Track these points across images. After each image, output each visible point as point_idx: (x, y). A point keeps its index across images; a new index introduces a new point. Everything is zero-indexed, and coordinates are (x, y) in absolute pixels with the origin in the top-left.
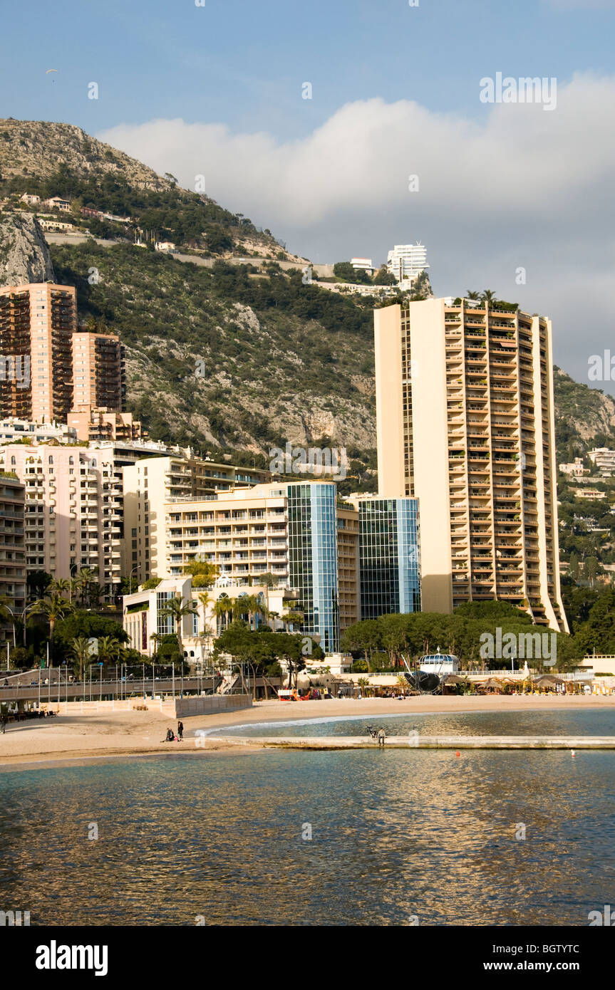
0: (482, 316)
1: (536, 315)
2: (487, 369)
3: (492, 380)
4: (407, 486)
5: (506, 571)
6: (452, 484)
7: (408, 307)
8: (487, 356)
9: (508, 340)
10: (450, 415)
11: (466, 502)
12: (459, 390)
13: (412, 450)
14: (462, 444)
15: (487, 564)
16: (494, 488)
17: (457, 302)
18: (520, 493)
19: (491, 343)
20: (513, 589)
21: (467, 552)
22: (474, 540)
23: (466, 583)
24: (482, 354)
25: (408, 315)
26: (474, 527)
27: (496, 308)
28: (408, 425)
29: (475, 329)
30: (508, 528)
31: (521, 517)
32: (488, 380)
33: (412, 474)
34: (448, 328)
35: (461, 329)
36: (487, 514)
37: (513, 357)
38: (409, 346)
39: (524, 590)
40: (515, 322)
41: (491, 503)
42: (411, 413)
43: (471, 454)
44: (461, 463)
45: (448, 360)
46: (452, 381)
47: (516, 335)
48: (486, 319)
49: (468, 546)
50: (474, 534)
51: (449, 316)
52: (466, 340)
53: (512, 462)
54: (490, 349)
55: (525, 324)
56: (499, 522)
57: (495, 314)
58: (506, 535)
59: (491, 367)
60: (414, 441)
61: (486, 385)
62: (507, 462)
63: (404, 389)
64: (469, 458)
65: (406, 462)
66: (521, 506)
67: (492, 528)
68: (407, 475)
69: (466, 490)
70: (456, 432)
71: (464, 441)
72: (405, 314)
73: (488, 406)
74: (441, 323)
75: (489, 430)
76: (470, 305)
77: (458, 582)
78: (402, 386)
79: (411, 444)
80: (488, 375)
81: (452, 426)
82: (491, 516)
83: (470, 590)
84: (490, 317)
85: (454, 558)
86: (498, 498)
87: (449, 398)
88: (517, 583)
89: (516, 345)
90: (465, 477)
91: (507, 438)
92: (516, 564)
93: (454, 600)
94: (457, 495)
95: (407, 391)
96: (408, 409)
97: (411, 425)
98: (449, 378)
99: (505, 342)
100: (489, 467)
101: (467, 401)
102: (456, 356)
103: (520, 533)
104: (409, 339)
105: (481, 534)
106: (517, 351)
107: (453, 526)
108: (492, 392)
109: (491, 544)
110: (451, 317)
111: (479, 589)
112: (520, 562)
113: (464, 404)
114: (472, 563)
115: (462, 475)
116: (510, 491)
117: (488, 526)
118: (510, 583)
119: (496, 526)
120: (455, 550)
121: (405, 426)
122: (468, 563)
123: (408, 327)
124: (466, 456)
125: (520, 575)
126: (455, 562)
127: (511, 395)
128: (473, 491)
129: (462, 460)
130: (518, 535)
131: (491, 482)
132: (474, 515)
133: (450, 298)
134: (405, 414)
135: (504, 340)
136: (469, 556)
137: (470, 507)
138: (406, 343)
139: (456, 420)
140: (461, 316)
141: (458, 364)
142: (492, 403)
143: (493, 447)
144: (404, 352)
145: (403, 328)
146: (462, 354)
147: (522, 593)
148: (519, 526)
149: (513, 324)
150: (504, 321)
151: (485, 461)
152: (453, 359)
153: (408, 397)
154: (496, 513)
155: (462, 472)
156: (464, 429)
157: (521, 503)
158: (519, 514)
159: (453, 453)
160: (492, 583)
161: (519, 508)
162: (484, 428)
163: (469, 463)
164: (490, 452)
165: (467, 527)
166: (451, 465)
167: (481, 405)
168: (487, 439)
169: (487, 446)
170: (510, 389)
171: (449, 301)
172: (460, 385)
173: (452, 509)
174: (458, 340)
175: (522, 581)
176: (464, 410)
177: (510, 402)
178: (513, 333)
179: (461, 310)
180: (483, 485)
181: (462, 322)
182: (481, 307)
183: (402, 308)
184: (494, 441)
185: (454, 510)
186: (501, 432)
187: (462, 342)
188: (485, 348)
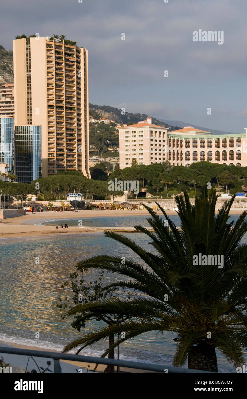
0: (62, 46)
1: (82, 47)
2: (64, 70)
3: (65, 75)
4: (28, 120)
5: (69, 158)
6: (48, 120)
7: (30, 40)
8: (63, 64)
9: (72, 58)
10: (48, 89)
11: (55, 128)
12: (52, 79)
13: (31, 104)
14: (53, 103)
15: (62, 155)
16: (66, 123)
17: (51, 39)
18: (75, 125)
19: (65, 59)
20: (72, 166)
21: (55, 149)
22: (58, 144)
23: (54, 163)
24: (62, 63)
25: (30, 43)
26: (58, 139)
27: (67, 43)
28: (29, 93)
29: (59, 52)
30: (70, 140)
31: (76, 135)
32: (64, 75)
33: (31, 115)
34: (48, 50)
35: (53, 51)
36: (62, 134)
37: (74, 65)
38: (30, 57)
39: (76, 166)
40: (75, 50)
41: (64, 129)
42: (31, 88)
43: (57, 107)
44: (52, 111)
45: (48, 65)
46: (49, 75)
47: (75, 56)
48: (63, 48)
49: (55, 147)
50: (58, 142)
51: (48, 45)
52: (55, 57)
53: (73, 112)
54: (65, 61)
55: (78, 51)
56: (67, 137)
57: (67, 46)
58: (70, 143)
59: (65, 69)
60: (32, 100)
61: (63, 77)
62: (71, 111)
63: (28, 77)
64: (56, 109)
65: (28, 110)
66: (76, 131)
67: (65, 140)
68: (28, 115)
69: (55, 123)
70: (51, 97)
71: (54, 101)
72: (28, 42)
73: (64, 86)
74: (44, 48)
75: (64, 97)
76: (56, 41)
77: (50, 163)
78: (26, 75)
79: (31, 102)
80: (64, 73)
81: (49, 95)
82: (64, 134)
83: (56, 166)
84: (65, 47)
85: (49, 152)
86: (67, 127)
87: (48, 82)
88: (74, 163)
89: (75, 60)
90: (54, 117)
91: (71, 101)
92: (73, 155)
93: (49, 170)
94: (51, 125)
95: (29, 78)
96: (29, 86)
97: (31, 93)
98: (48, 73)
99: (71, 59)
100: (64, 113)
101: (56, 84)
102: (51, 64)
103: (75, 142)
104: (30, 54)
105: (60, 142)
106: (75, 63)
107: (49, 138)
108: (66, 81)
109: (64, 146)
110: (49, 46)
111: (58, 165)
112: (75, 155)
113: (54, 85)
114: (57, 154)
115: (53, 116)
116: (72, 124)
117: (63, 139)
118: (71, 164)
119: (66, 139)
120: (49, 148)
121: (28, 93)
122: (55, 155)
123: (30, 49)
124: (55, 108)
125: (75, 160)
126: (49, 154)
127: (73, 82)
128: (57, 123)
129: (53, 110)
130: (74, 143)
131: (65, 120)
132: (58, 134)
133: (48, 37)
134: (28, 88)
135: (70, 58)
136: (56, 151)
137: (56, 130)
138: (29, 56)
139: (51, 92)
140: (53, 46)
141: (52, 67)
142: (66, 85)
143: (66, 105)
144: (27, 60)
145: (27, 49)
146: (54, 63)
147: (76, 168)
148: (75, 139)
149: (74, 51)
150: (70, 49)
151: (62, 110)
152: (49, 65)
153: (29, 81)
154: (66, 133)
155: (53, 115)
156: (54, 96)
157: (76, 129)
158: (75, 134)
159: (49, 106)
160: (64, 163)
161: (75, 132)
162: (62, 96)
163: (56, 111)
164: (65, 107)
165: (55, 139)
166: (49, 111)
167: (61, 86)
168: (63, 101)
169: (63, 104)
170: (72, 80)
171: (48, 38)
172: (53, 77)
173: (49, 131)
174: (52, 56)
175: (76, 163)
176: (54, 88)
177: (72, 85)
178: (74, 55)
179: (53, 43)
180: (61, 121)
181: (54, 49)
182: (61, 42)
183: (26, 40)
184: (66, 102)
185: (50, 131)
186: (68, 98)
187: (54, 57)
188: (63, 61)
